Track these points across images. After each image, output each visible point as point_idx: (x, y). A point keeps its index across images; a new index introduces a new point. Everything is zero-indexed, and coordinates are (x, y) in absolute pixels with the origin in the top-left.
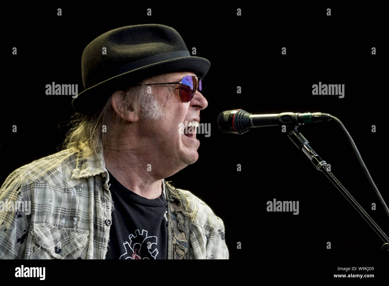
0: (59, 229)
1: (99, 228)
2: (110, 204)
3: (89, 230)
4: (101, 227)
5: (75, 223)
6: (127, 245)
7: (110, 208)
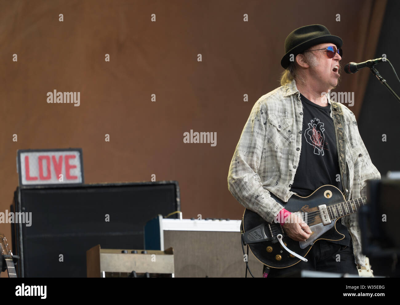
0: (280, 117)
1: (297, 116)
2: (301, 106)
3: (293, 118)
4: (298, 116)
5: (286, 115)
6: (310, 125)
7: (302, 108)
